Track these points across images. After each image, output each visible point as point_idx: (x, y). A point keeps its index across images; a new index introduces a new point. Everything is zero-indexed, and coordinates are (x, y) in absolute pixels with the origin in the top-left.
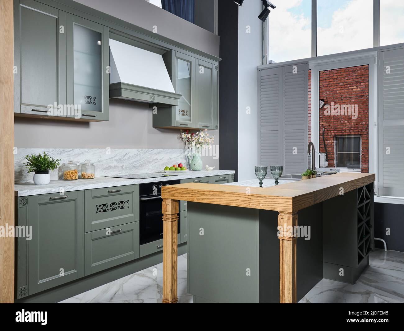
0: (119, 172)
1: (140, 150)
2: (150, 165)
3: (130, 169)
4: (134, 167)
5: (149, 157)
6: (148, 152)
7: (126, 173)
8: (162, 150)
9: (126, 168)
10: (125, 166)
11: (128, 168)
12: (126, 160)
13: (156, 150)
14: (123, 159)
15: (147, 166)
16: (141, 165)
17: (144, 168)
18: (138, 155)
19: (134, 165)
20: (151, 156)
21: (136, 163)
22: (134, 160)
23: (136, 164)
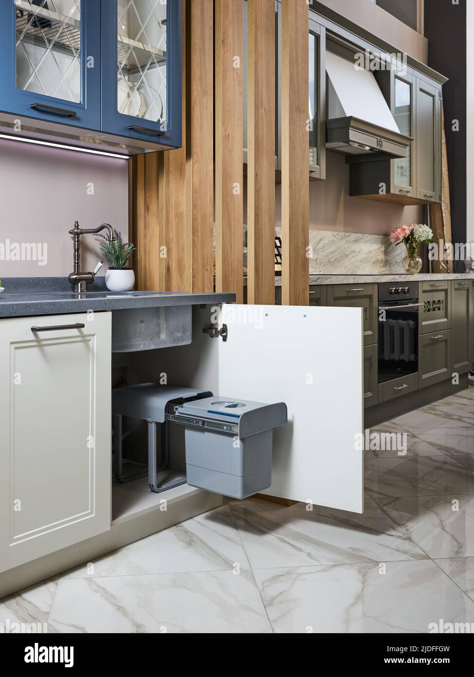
0: (314, 270)
1: (335, 233)
2: (347, 260)
3: (325, 265)
4: (329, 261)
5: (346, 246)
6: (345, 238)
7: (320, 271)
8: (360, 235)
9: (321, 263)
10: (320, 259)
11: (323, 263)
12: (321, 250)
13: (354, 236)
14: (317, 248)
15: (344, 261)
16: (337, 260)
17: (340, 265)
18: (333, 242)
19: (329, 259)
20: (348, 245)
21: (332, 256)
22: (329, 251)
23: (331, 258)
